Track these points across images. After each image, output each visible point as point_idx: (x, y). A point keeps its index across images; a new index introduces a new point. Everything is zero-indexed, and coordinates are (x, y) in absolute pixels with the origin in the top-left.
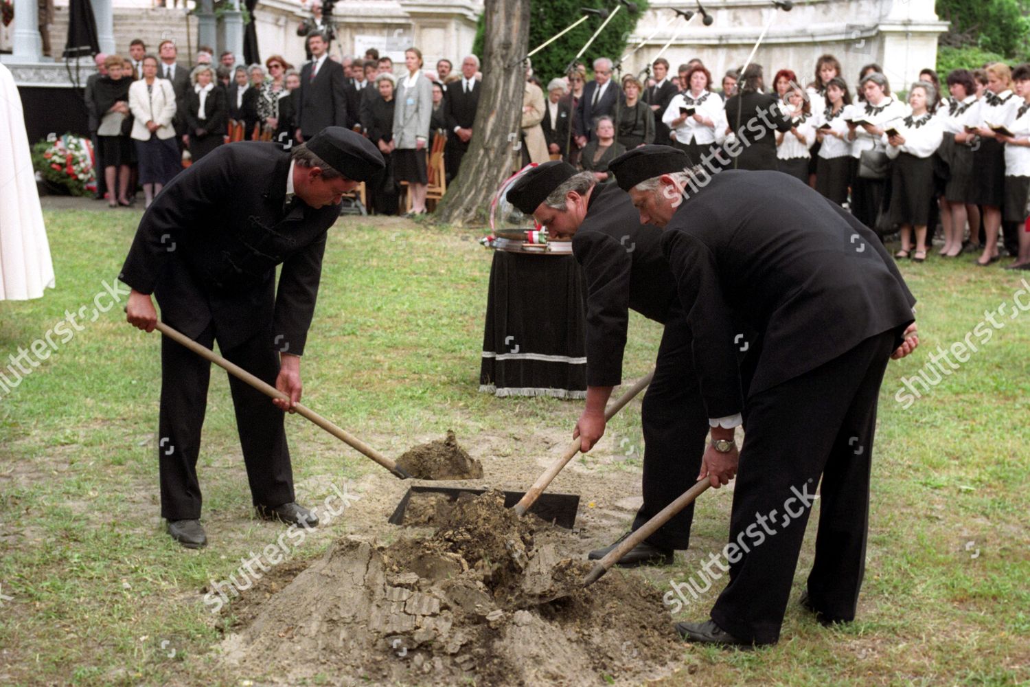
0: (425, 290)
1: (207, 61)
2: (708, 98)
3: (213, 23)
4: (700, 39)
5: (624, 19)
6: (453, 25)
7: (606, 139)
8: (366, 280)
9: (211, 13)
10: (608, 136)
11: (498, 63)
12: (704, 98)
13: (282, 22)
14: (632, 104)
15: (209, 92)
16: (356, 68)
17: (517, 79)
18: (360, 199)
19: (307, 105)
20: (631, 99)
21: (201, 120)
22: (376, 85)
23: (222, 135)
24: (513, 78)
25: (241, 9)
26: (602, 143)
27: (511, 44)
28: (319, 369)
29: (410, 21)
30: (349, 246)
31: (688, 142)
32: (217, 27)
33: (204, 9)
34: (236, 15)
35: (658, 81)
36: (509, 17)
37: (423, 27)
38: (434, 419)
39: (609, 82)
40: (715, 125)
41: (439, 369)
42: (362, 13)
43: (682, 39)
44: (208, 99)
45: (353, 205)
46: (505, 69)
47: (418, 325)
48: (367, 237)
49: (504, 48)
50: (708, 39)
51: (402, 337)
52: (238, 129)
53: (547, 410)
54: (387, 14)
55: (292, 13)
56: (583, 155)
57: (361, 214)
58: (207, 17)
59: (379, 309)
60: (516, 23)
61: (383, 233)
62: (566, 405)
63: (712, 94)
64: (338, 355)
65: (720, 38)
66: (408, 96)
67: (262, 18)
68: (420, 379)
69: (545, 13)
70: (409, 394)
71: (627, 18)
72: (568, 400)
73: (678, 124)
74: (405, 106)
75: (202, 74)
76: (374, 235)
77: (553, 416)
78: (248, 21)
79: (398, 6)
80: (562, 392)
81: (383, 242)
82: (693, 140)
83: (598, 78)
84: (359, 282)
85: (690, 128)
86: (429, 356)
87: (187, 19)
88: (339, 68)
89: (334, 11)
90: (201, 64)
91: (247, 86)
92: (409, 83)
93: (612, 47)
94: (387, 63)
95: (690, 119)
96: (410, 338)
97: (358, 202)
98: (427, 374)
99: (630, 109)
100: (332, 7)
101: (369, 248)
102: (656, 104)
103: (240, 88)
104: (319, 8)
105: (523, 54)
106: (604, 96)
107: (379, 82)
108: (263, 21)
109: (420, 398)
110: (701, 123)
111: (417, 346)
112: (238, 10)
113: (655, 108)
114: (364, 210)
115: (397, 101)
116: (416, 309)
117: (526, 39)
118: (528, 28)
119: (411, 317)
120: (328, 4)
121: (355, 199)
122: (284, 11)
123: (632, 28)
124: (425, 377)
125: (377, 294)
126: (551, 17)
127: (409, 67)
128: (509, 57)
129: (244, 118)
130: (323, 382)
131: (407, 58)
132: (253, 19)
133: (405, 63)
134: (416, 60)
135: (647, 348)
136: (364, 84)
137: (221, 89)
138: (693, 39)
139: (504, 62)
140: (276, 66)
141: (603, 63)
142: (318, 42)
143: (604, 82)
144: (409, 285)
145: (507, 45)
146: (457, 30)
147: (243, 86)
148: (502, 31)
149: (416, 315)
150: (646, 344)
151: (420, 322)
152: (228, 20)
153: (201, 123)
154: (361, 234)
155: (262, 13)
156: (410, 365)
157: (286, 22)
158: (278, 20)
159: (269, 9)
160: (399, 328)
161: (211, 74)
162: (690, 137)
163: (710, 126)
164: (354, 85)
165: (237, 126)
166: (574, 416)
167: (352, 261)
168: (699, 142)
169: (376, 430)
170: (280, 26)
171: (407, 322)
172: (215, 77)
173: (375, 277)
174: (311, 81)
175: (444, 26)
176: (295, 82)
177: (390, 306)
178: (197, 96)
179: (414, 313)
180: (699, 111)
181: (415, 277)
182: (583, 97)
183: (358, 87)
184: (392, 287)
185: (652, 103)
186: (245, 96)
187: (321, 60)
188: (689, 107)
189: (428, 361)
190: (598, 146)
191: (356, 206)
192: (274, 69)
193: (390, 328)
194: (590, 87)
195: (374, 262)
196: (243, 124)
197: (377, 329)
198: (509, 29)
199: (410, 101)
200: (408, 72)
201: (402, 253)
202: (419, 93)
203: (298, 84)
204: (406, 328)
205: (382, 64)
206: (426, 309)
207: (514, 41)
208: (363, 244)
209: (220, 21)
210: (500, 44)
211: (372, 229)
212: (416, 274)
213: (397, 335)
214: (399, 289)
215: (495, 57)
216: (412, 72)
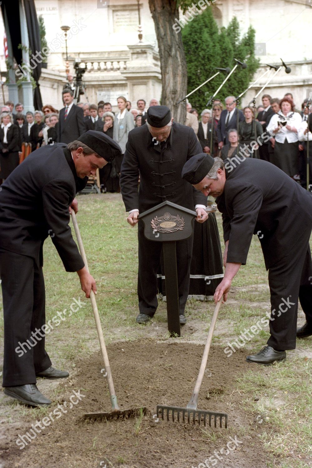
0: (129, 237)
1: (7, 110)
2: (293, 116)
3: (16, 89)
4: (292, 82)
5: (246, 73)
6: (151, 82)
7: (234, 143)
8: (95, 232)
9: (15, 83)
10: (234, 141)
11: (170, 102)
12: (291, 116)
13: (55, 86)
14: (249, 121)
15: (9, 128)
16: (92, 110)
17: (181, 111)
18: (97, 185)
19: (63, 132)
20: (248, 119)
21: (5, 144)
22: (103, 119)
23: (18, 151)
24: (179, 110)
25: (31, 80)
26: (232, 145)
27: (177, 91)
28: (60, 288)
29: (127, 82)
30: (88, 212)
31: (283, 142)
32: (19, 90)
33: (10, 81)
34: (28, 84)
35: (265, 108)
36: (175, 75)
37: (134, 85)
38: (125, 317)
39: (234, 110)
40: (298, 131)
41: (132, 285)
42: (101, 79)
43: (282, 83)
44: (8, 132)
45: (93, 188)
46: (174, 106)
47: (122, 258)
48: (99, 206)
49: (173, 94)
50: (297, 82)
51: (112, 266)
52: (28, 147)
53: (193, 309)
54: (114, 79)
55: (61, 81)
56: (222, 153)
57: (97, 193)
58: (13, 86)
59: (101, 249)
60: (179, 79)
61: (108, 203)
62: (205, 304)
63: (295, 113)
64: (73, 279)
65: (304, 81)
66: (120, 124)
67: (44, 85)
68: (119, 292)
69: (201, 73)
70: (112, 302)
71: (248, 73)
72: (206, 301)
73: (276, 131)
74: (119, 130)
75: (5, 118)
76: (103, 205)
77: (196, 312)
78: (36, 86)
79: (120, 74)
80: (202, 297)
81: (108, 209)
82: (286, 140)
83: (228, 108)
84: (91, 233)
85: (284, 134)
86: (126, 277)
87: (2, 87)
88: (81, 110)
89: (82, 78)
90: (4, 112)
91: (33, 123)
92: (121, 116)
93: (240, 90)
94: (109, 106)
95: (284, 128)
96: (117, 266)
97: (95, 186)
98: (123, 288)
99: (248, 125)
100: (82, 76)
101: (99, 212)
102: (264, 121)
103: (29, 124)
104: (74, 77)
105: (184, 96)
106: (232, 117)
107: (104, 117)
108: (44, 86)
109: (117, 304)
110: (290, 130)
111: (120, 271)
112: (29, 81)
113: (263, 123)
114: (99, 190)
115: (114, 127)
116: (123, 248)
117: (186, 88)
118: (186, 81)
119: (119, 253)
120: (79, 75)
121: (93, 184)
122: (56, 80)
123: (251, 79)
124: (123, 290)
125: (100, 240)
126: (204, 75)
127: (120, 108)
128: (176, 98)
129: (31, 141)
130: (61, 297)
131: (118, 103)
132: (38, 85)
133: (118, 106)
134: (124, 103)
135: (256, 266)
136: (97, 119)
137: (16, 125)
138: (289, 83)
139: (173, 102)
140: (48, 111)
141: (231, 99)
142: (68, 96)
143: (232, 110)
144: (119, 234)
145: (174, 92)
146: (153, 85)
147: (31, 123)
148: (171, 85)
149: (121, 252)
150: (256, 264)
151: (123, 256)
152: (24, 86)
153: (5, 145)
154: (96, 205)
155: (43, 82)
156: (114, 284)
157: (58, 86)
158: (53, 85)
159: (47, 79)
160: (111, 261)
161: (10, 117)
162: (284, 139)
163: (295, 132)
164: (91, 119)
165: (27, 145)
166: (208, 312)
167: (89, 221)
168: (290, 141)
169: (89, 327)
170: (55, 89)
171: (116, 256)
172: (12, 120)
173: (100, 230)
174: (65, 118)
175: (145, 84)
176: (55, 120)
177: (107, 248)
178: (2, 130)
179: (120, 251)
180: (289, 124)
181: (123, 229)
182: (221, 119)
183: (93, 121)
184: (109, 236)
185: (260, 120)
186: (32, 129)
187: (70, 106)
188: (283, 121)
189: (126, 281)
190: (230, 147)
191: (94, 188)
192: (46, 113)
193: (106, 260)
194: (224, 113)
195: (101, 221)
196: (31, 145)
197: (98, 262)
198: (175, 83)
199: (122, 127)
200: (120, 111)
201: (118, 215)
202: (127, 122)
203: (57, 121)
204: (115, 260)
205: (105, 107)
206: (128, 248)
207: (179, 89)
208: (96, 210)
209: (20, 87)
210: (170, 92)
211: (102, 201)
212: (124, 227)
213: (109, 265)
214: (113, 237)
215: (168, 99)
216: (122, 111)
